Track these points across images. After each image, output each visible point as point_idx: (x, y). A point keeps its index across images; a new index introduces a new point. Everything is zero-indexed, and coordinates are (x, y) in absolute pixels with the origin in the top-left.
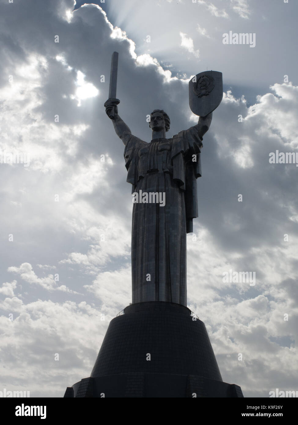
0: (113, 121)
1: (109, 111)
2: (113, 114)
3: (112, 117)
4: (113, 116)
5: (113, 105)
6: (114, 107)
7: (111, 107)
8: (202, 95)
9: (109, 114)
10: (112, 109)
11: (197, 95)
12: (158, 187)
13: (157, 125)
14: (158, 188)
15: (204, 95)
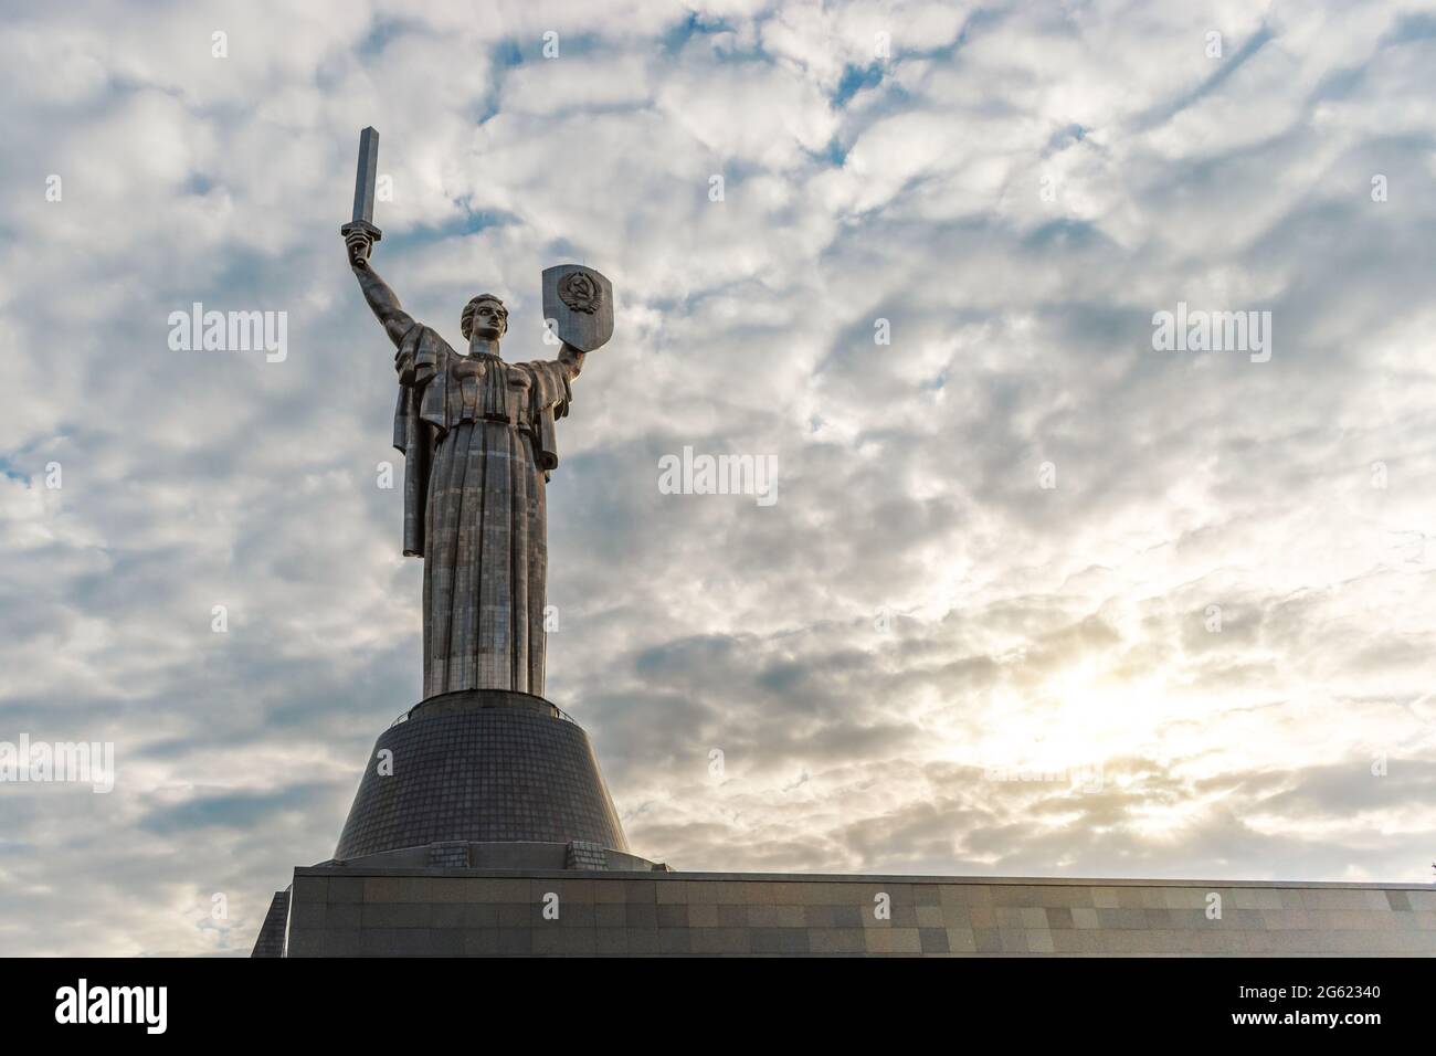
1: (356, 247)
11: (569, 304)
15: (585, 310)
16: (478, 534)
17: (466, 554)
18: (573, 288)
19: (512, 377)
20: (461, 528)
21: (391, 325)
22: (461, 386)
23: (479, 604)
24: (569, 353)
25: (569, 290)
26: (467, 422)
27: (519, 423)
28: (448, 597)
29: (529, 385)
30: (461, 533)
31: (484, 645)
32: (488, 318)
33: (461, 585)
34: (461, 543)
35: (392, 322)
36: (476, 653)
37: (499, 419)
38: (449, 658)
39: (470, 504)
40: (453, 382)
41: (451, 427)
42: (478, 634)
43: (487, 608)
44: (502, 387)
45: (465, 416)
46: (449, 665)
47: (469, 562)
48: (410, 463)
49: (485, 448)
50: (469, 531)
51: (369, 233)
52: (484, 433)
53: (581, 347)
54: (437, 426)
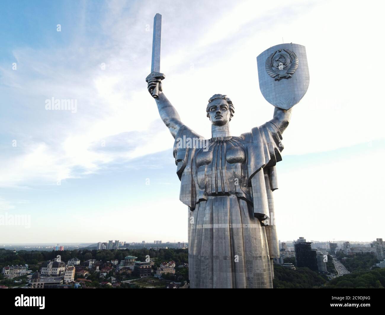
0: (157, 102)
1: (151, 89)
2: (157, 92)
3: (156, 96)
4: (158, 95)
5: (157, 82)
6: (158, 84)
7: (154, 84)
8: (282, 78)
9: (152, 92)
10: (155, 87)
11: (274, 76)
12: (230, 224)
13: (221, 118)
14: (232, 226)
15: (284, 78)
32: (215, 114)
37: (221, 195)
41: (196, 204)
49: (212, 222)
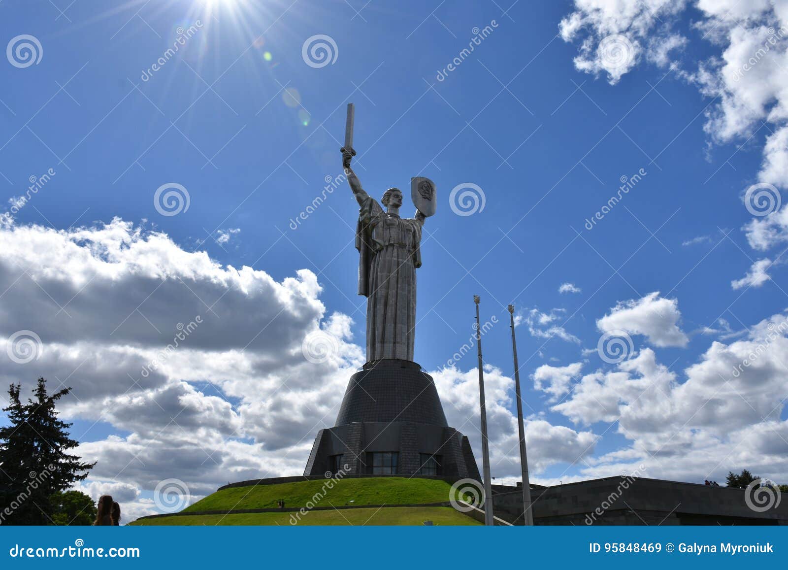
15: (428, 199)
16: (396, 294)
17: (391, 301)
18: (424, 188)
19: (407, 228)
20: (389, 290)
21: (359, 196)
22: (389, 228)
23: (395, 323)
24: (421, 216)
25: (422, 188)
26: (392, 245)
27: (409, 248)
28: (383, 318)
29: (413, 231)
30: (389, 293)
31: (398, 340)
32: (397, 199)
33: (389, 314)
34: (389, 297)
35: (359, 194)
36: (395, 343)
37: (402, 246)
38: (383, 343)
39: (393, 281)
40: (385, 226)
41: (385, 246)
42: (395, 335)
43: (399, 325)
44: (404, 231)
45: (391, 242)
46: (383, 347)
47: (392, 305)
48: (362, 256)
49: (398, 257)
50: (392, 292)
51: (352, 153)
52: (398, 250)
53: (426, 214)
54: (379, 244)
